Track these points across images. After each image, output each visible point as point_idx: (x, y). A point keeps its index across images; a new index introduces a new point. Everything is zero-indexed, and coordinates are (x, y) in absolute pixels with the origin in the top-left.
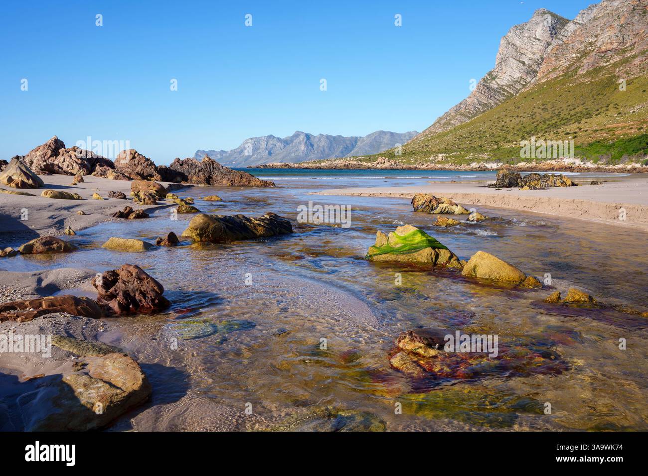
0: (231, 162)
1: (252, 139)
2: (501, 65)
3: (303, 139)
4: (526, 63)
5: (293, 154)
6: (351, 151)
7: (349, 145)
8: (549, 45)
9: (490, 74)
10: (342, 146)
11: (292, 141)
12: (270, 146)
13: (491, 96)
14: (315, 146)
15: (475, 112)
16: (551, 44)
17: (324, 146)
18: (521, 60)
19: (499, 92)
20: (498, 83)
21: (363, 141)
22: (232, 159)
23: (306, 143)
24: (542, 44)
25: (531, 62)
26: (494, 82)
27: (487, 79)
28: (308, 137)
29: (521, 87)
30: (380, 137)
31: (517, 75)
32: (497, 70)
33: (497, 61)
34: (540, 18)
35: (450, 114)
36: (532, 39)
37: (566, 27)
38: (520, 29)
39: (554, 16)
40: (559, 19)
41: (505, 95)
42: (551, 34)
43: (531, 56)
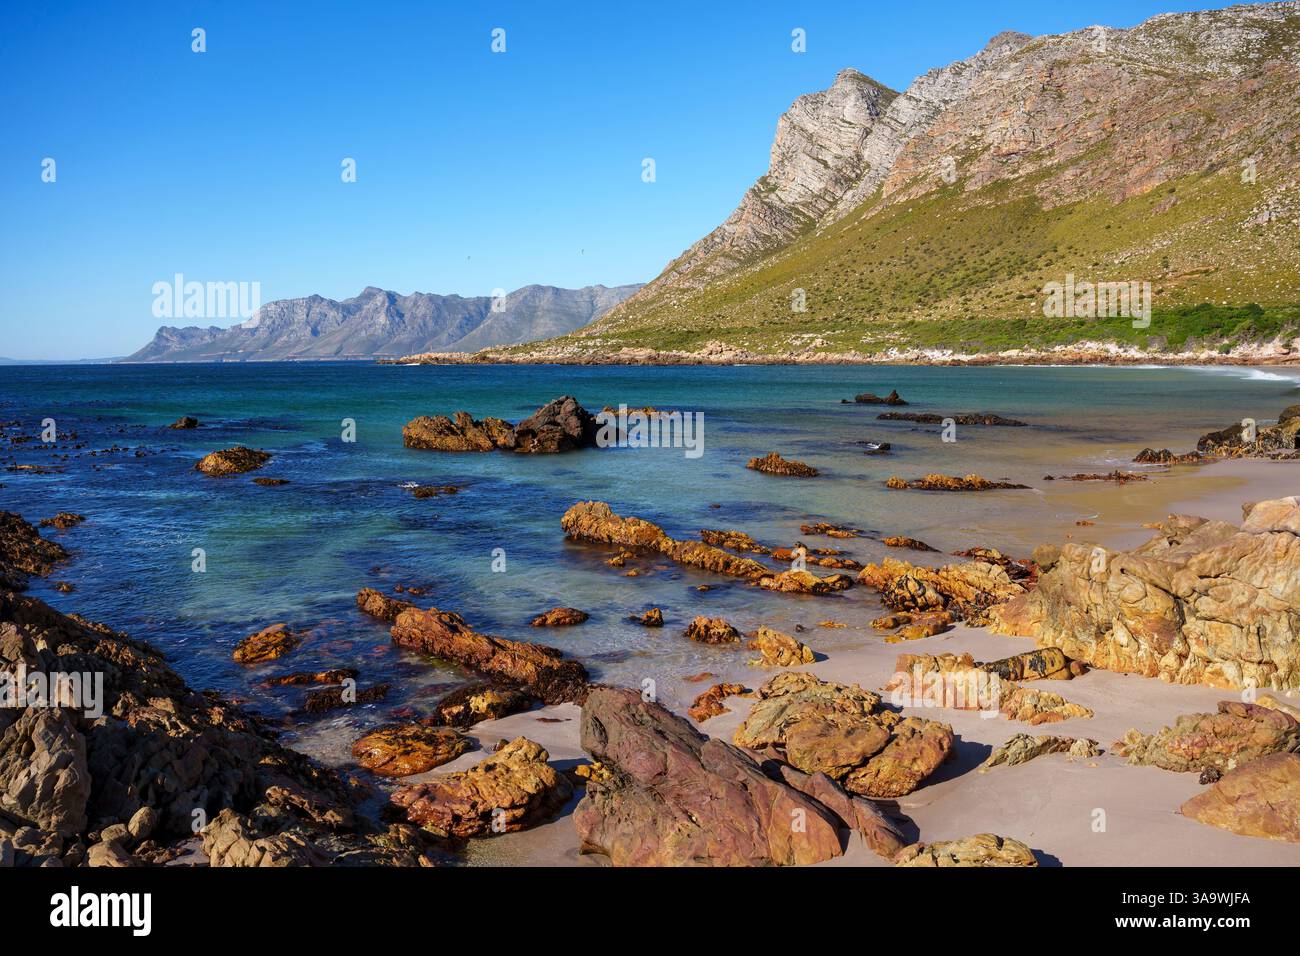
0: (235, 350)
1: (276, 303)
2: (784, 166)
3: (383, 303)
4: (829, 163)
5: (363, 333)
6: (477, 325)
7: (474, 314)
8: (868, 134)
9: (764, 181)
10: (460, 316)
11: (359, 308)
12: (314, 316)
13: (776, 223)
14: (407, 317)
15: (750, 251)
16: (871, 131)
17: (425, 316)
18: (820, 157)
19: (789, 215)
20: (780, 199)
22: (236, 344)
23: (388, 310)
24: (856, 130)
25: (840, 163)
26: (773, 196)
27: (759, 189)
28: (392, 297)
29: (826, 206)
30: (534, 297)
31: (816, 186)
32: (776, 174)
33: (774, 159)
34: (849, 86)
35: (695, 254)
36: (838, 121)
37: (894, 104)
38: (812, 103)
39: (872, 83)
40: (881, 89)
41: (800, 221)
42: (870, 114)
43: (838, 151)
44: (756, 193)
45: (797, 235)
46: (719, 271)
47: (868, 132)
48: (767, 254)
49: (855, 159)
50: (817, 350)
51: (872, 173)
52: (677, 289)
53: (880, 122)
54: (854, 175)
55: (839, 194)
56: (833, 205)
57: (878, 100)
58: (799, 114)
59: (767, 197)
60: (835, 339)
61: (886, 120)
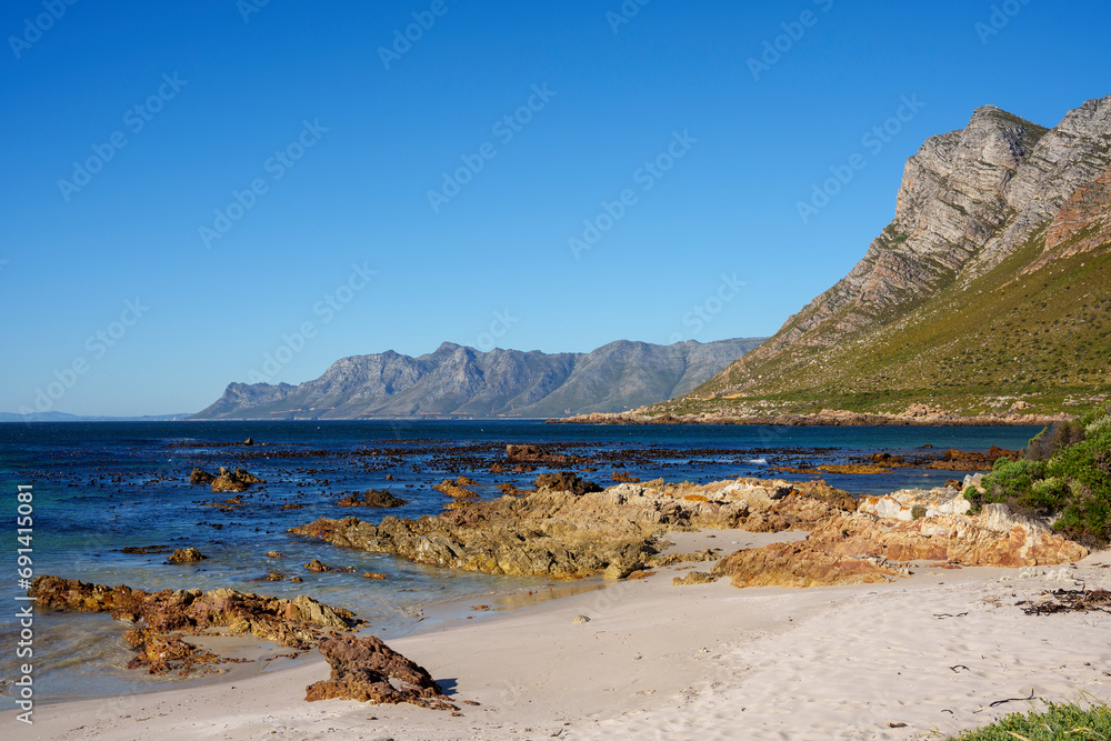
0: (306, 408)
1: (350, 359)
2: (913, 213)
3: (462, 359)
4: (967, 208)
5: (441, 391)
6: (561, 383)
7: (557, 371)
8: (1011, 176)
9: (891, 229)
10: (543, 374)
11: (436, 364)
12: (389, 372)
13: (911, 276)
14: (487, 373)
15: (883, 306)
16: (1016, 173)
17: (505, 373)
18: (955, 203)
19: (925, 267)
20: (911, 249)
21: (586, 361)
22: (307, 401)
23: (467, 367)
24: (998, 173)
25: (979, 209)
26: (903, 246)
27: (886, 239)
28: (470, 353)
29: (966, 256)
30: (621, 353)
31: (954, 235)
32: (905, 222)
33: (902, 205)
34: (988, 125)
35: (817, 309)
36: (976, 163)
37: (1042, 143)
38: (944, 144)
39: (1014, 120)
40: (1025, 125)
41: (938, 274)
42: (1014, 154)
43: (977, 196)
44: (882, 243)
45: (935, 288)
46: (850, 328)
47: (1011, 174)
48: (903, 309)
49: (998, 204)
50: (1022, 412)
51: (1019, 220)
52: (805, 347)
53: (1026, 163)
54: (996, 222)
55: (980, 242)
56: (974, 254)
57: (1023, 138)
58: (928, 156)
59: (895, 247)
60: (1037, 401)
61: (1032, 160)
